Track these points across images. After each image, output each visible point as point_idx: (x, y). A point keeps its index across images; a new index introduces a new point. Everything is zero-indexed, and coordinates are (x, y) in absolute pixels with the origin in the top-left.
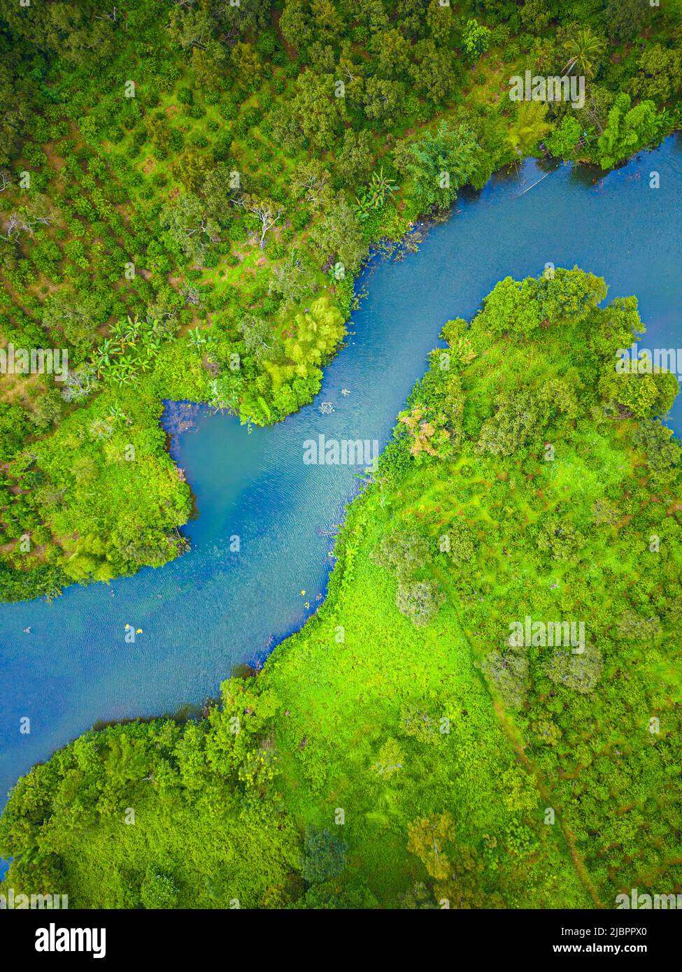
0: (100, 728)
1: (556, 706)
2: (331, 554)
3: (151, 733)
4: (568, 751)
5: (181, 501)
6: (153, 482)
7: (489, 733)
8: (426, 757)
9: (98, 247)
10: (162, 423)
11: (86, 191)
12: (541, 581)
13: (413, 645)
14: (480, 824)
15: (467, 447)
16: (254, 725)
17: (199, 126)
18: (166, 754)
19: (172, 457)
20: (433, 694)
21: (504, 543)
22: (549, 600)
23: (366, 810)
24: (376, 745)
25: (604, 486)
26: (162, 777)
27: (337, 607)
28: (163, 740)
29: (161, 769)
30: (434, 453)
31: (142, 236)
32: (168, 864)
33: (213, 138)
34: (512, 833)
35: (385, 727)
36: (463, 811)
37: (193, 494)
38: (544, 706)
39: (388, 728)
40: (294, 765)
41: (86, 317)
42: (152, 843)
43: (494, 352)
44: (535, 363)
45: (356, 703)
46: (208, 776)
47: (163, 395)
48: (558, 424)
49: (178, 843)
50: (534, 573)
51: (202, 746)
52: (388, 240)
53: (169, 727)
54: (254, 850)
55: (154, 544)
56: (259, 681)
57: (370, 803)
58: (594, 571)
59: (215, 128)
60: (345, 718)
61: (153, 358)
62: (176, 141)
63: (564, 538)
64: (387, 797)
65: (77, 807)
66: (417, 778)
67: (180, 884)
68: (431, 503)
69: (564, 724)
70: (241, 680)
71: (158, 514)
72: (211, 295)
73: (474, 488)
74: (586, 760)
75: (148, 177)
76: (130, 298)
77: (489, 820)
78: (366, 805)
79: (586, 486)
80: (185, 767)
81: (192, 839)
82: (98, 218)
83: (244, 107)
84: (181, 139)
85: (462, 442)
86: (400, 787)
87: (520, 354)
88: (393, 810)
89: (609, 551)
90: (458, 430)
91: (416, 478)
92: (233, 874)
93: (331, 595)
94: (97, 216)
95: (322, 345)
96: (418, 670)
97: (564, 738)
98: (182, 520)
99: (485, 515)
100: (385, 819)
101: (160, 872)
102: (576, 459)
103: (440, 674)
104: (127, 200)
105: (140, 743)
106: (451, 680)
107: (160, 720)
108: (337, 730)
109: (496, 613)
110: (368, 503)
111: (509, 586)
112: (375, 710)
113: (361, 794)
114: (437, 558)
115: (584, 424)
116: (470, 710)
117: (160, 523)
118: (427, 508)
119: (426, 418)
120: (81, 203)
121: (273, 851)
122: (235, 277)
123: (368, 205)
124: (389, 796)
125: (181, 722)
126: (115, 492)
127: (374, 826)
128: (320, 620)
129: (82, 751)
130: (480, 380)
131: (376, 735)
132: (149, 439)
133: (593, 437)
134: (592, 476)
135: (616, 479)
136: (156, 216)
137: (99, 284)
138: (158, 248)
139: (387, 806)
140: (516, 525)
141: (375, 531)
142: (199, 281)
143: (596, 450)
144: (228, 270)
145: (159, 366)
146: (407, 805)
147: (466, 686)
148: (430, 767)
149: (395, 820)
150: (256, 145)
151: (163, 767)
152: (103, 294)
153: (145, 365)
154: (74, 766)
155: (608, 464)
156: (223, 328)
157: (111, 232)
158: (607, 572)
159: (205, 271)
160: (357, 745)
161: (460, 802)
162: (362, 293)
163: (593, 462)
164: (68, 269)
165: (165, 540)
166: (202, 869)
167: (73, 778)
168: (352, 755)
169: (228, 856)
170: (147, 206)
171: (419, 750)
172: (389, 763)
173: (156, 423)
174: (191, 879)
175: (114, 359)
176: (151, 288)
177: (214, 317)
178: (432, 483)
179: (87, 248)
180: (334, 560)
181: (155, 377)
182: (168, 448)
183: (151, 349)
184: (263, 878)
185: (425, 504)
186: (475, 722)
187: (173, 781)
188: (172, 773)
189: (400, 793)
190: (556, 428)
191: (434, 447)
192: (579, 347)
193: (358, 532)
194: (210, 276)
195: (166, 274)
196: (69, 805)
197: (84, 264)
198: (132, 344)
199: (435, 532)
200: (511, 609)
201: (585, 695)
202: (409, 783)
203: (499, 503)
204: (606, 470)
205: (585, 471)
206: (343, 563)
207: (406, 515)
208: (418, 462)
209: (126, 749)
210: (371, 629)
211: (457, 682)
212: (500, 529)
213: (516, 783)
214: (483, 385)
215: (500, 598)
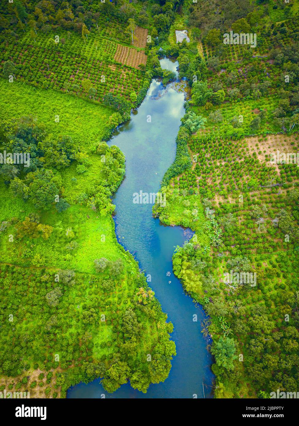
0: (124, 177)
1: (49, 285)
2: (128, 251)
3: (116, 185)
4: (36, 281)
5: (165, 221)
6: (175, 217)
7: (56, 263)
8: (63, 243)
9: (246, 237)
10: (189, 228)
11: (263, 242)
12: (82, 304)
13: (91, 257)
14: (38, 247)
15: (133, 306)
16: (101, 207)
17: (272, 285)
18: (109, 186)
19: (178, 226)
20: (76, 255)
21: (99, 300)
22: (76, 302)
23: (63, 222)
24: (75, 233)
25: (95, 344)
26: (105, 182)
27: (114, 243)
28: (112, 187)
29: (106, 183)
30: (137, 294)
31: (244, 251)
32: (86, 174)
33: (266, 288)
34: (30, 252)
35: (77, 238)
36: (44, 244)
37: (165, 225)
38: (51, 282)
39: (76, 239)
40: (85, 212)
41: (226, 223)
42: (92, 173)
43: (156, 336)
44: (145, 347)
45: (88, 234)
46: (98, 191)
47: (196, 233)
48: (122, 340)
49: (88, 178)
50: (86, 303)
51: (105, 194)
52: (210, 324)
53: (114, 190)
54: (74, 193)
55: (158, 208)
56: (110, 215)
57: (64, 224)
58: (74, 322)
59: (270, 290)
60: (87, 229)
61: (208, 235)
62: (270, 276)
63: (90, 317)
64: (61, 228)
65: (111, 163)
66: (60, 238)
67: (80, 174)
68: (124, 286)
69: (43, 284)
70: (113, 211)
71: (165, 213)
72: (218, 261)
73: (120, 301)
74: (31, 284)
75: (262, 262)
76: (228, 239)
77: (37, 249)
78: (64, 222)
79: (98, 337)
80: (103, 188)
81: (87, 181)
82: (254, 242)
83: (273, 303)
84: (270, 278)
85: (135, 305)
86: (61, 233)
87: (150, 344)
88: (58, 228)
89: (76, 331)
90: (139, 305)
91: (133, 286)
92: (73, 186)
93: (118, 244)
94: (255, 242)
95: (188, 281)
96: (84, 255)
97: (40, 282)
98: (161, 218)
99: (111, 299)
100: (57, 225)
101: (85, 171)
102: (108, 340)
103: (79, 260)
104: (257, 253)
105: (115, 182)
106: (76, 262)
107: (117, 189)
108: (85, 226)
109: (83, 285)
110: (135, 269)
111: (87, 294)
112: (83, 238)
113: (67, 223)
114: (108, 276)
115: (117, 349)
116: (65, 262)
117: (163, 213)
118: (123, 284)
119: (148, 298)
120: (261, 240)
121: (70, 196)
122: (220, 270)
123: (223, 323)
124: (61, 229)
125: (113, 193)
126: (177, 207)
127: (58, 221)
128: (114, 238)
129: (122, 170)
130: (150, 325)
131: (77, 235)
132: (186, 222)
133: (111, 350)
134: (100, 342)
135: (94, 349)
136: (249, 258)
137: (235, 233)
138: (238, 253)
139: (60, 227)
140: (102, 306)
141: (126, 265)
142: (224, 259)
143: (107, 349)
144: (223, 269)
145: (205, 236)
146: (56, 232)
147: (71, 265)
148: (60, 243)
149: (55, 227)
150: (259, 300)
151: (107, 183)
152: (232, 232)
153: (207, 232)
154: (120, 167)
155: (100, 350)
156: (207, 258)
157: (249, 243)
158: (70, 326)
159: (227, 263)
160: (78, 228)
161: (47, 245)
162: (197, 305)
163: (104, 346)
164: (243, 227)
165: (158, 211)
166: (79, 180)
167: (118, 165)
168: (77, 226)
169: (77, 187)
170: (253, 258)
171: (66, 243)
172: (69, 233)
173: (190, 227)
174: (79, 177)
175: (212, 225)
176: (228, 245)
177: (212, 258)
178: (129, 290)
179: (247, 235)
180: (126, 250)
181: (202, 233)
182: (181, 226)
183: (210, 236)
184: (67, 191)
185: (125, 284)
186: (61, 261)
187: (102, 184)
188: (104, 185)
189: (60, 232)
190: (121, 339)
191: (139, 295)
192: (141, 366)
193: (130, 261)
194: (224, 263)
195: (230, 251)
196: (113, 162)
197: (243, 232)
198: (214, 232)
199: (115, 282)
200: (81, 290)
201: (45, 295)
202: (60, 235)
203: (111, 306)
204: (99, 348)
205: (103, 341)
206: (124, 252)
207: (125, 276)
208: (137, 289)
209: (116, 179)
210: (102, 249)
211: (74, 263)
212: (104, 301)
213: (41, 260)
214: (148, 325)
215: (86, 288)
